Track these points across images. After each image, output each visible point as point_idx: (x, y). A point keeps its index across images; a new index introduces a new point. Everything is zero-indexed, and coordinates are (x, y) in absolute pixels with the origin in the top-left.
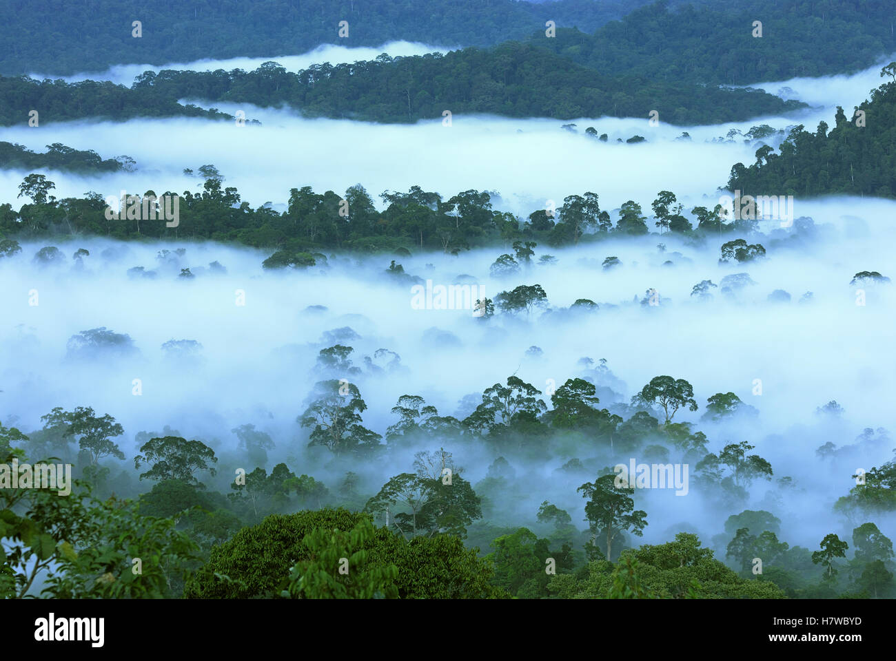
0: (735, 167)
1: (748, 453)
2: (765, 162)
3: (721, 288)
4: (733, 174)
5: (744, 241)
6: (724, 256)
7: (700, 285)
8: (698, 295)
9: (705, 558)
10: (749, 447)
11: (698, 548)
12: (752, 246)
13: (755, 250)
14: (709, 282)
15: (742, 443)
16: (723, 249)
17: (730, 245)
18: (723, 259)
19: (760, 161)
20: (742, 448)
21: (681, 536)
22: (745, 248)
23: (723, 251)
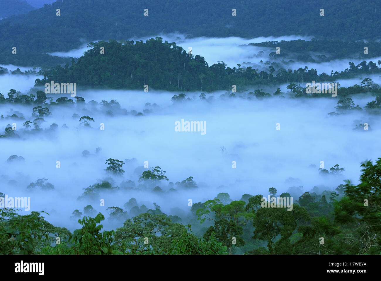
0: (36, 80)
1: (45, 182)
2: (47, 78)
3: (33, 123)
4: (36, 82)
5: (41, 107)
6: (34, 112)
7: (26, 122)
8: (25, 126)
9: (41, 220)
10: (46, 180)
11: (39, 216)
12: (44, 108)
13: (45, 110)
14: (29, 121)
15: (43, 178)
16: (34, 109)
17: (36, 108)
18: (34, 113)
19: (45, 78)
20: (43, 180)
21: (33, 212)
22: (41, 109)
23: (34, 110)
